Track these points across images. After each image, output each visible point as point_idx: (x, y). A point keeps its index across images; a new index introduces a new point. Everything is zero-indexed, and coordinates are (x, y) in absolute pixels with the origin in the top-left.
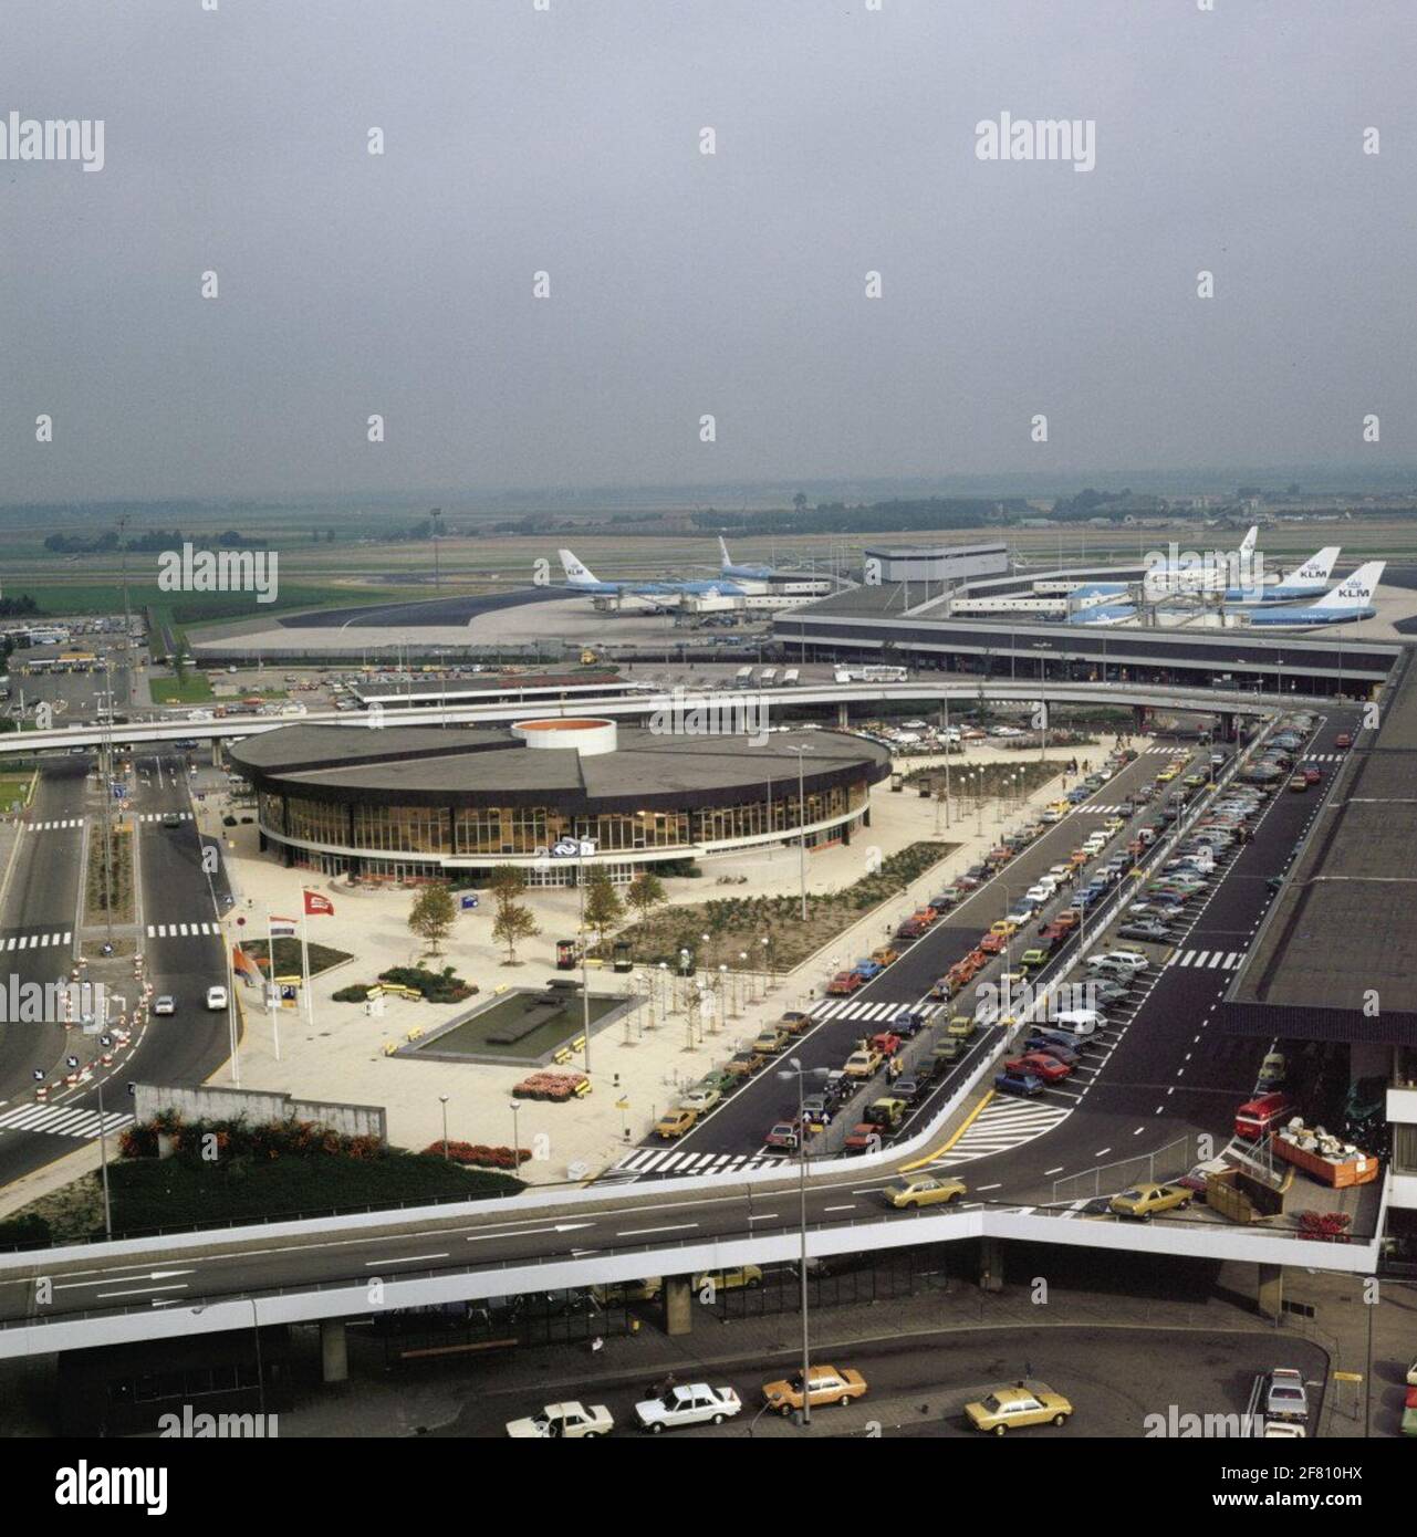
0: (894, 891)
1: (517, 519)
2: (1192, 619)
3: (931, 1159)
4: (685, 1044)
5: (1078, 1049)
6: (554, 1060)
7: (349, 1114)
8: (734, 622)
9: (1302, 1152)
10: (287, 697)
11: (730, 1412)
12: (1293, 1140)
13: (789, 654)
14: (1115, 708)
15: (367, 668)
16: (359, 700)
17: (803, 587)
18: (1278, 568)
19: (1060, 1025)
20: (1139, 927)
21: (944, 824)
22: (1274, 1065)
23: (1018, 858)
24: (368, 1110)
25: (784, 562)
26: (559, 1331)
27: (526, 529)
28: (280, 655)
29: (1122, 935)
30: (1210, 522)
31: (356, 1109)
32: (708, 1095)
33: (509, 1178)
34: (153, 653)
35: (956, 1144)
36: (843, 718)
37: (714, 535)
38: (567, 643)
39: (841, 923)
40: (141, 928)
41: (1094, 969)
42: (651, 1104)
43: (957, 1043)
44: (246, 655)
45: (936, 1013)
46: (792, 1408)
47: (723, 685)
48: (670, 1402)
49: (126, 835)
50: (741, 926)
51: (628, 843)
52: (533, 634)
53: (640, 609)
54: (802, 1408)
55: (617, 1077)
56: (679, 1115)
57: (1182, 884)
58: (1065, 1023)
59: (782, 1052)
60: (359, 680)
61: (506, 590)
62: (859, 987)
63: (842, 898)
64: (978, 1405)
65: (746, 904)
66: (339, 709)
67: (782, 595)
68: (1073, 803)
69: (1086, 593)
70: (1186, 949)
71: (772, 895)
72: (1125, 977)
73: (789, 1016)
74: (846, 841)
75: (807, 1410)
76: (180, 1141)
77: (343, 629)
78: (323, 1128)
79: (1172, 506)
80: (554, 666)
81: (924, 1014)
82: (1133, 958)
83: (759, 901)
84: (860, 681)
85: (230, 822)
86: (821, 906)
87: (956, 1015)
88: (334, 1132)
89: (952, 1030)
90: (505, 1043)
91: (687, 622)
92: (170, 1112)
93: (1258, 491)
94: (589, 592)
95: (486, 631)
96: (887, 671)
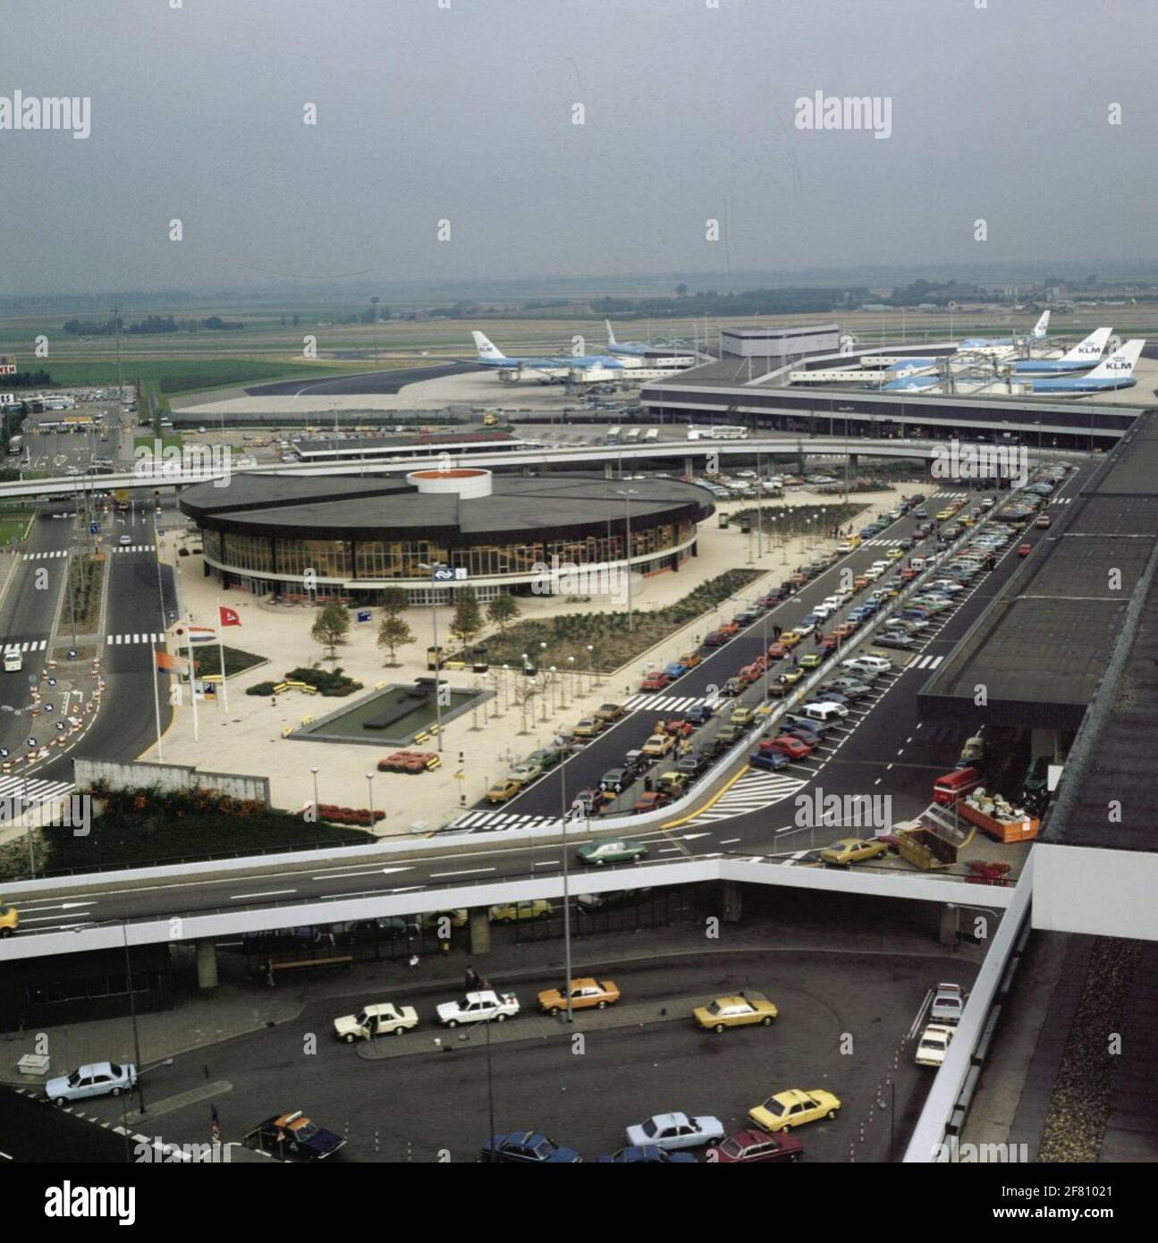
0: (707, 608)
1: (450, 306)
2: (984, 387)
3: (689, 819)
4: (520, 729)
5: (820, 734)
6: (414, 741)
7: (240, 783)
8: (613, 390)
9: (981, 814)
10: (243, 452)
11: (511, 1013)
12: (975, 805)
13: (652, 417)
14: (913, 460)
15: (311, 428)
16: (299, 454)
17: (672, 361)
18: (1063, 346)
19: (808, 714)
20: (889, 637)
21: (757, 555)
22: (974, 746)
23: (813, 582)
24: (255, 779)
25: (660, 341)
26: (385, 951)
27: (455, 314)
28: (241, 418)
29: (876, 644)
30: (1020, 307)
31: (246, 779)
32: (531, 769)
33: (365, 833)
34: (140, 416)
35: (711, 807)
36: (689, 469)
37: (603, 319)
38: (475, 407)
39: (660, 634)
40: (103, 636)
41: (847, 670)
42: (486, 775)
43: (736, 729)
44: (213, 418)
45: (726, 705)
46: (559, 1010)
47: (597, 441)
48: (463, 1005)
49: (100, 564)
50: (580, 636)
51: (495, 570)
52: (446, 401)
53: (539, 379)
54: (566, 1011)
55: (461, 755)
56: (505, 785)
57: (931, 603)
58: (813, 712)
59: (597, 736)
60: (302, 439)
61: (432, 365)
62: (667, 685)
63: (664, 614)
64: (704, 1009)
65: (586, 618)
66: (283, 461)
67: (656, 368)
68: (865, 538)
69: (902, 366)
70: (925, 655)
71: (608, 612)
72: (869, 676)
73: (605, 707)
74: (675, 568)
75: (570, 1011)
76: (109, 803)
77: (296, 397)
78: (220, 794)
79: (990, 294)
80: (461, 427)
81: (715, 707)
82: (879, 661)
83: (597, 616)
84: (709, 438)
85: (184, 553)
86: (647, 619)
87: (739, 707)
88: (229, 797)
89: (734, 719)
90: (378, 728)
91: (575, 389)
92: (102, 781)
93: (1061, 281)
94: (497, 366)
95: (412, 398)
96: (731, 430)
